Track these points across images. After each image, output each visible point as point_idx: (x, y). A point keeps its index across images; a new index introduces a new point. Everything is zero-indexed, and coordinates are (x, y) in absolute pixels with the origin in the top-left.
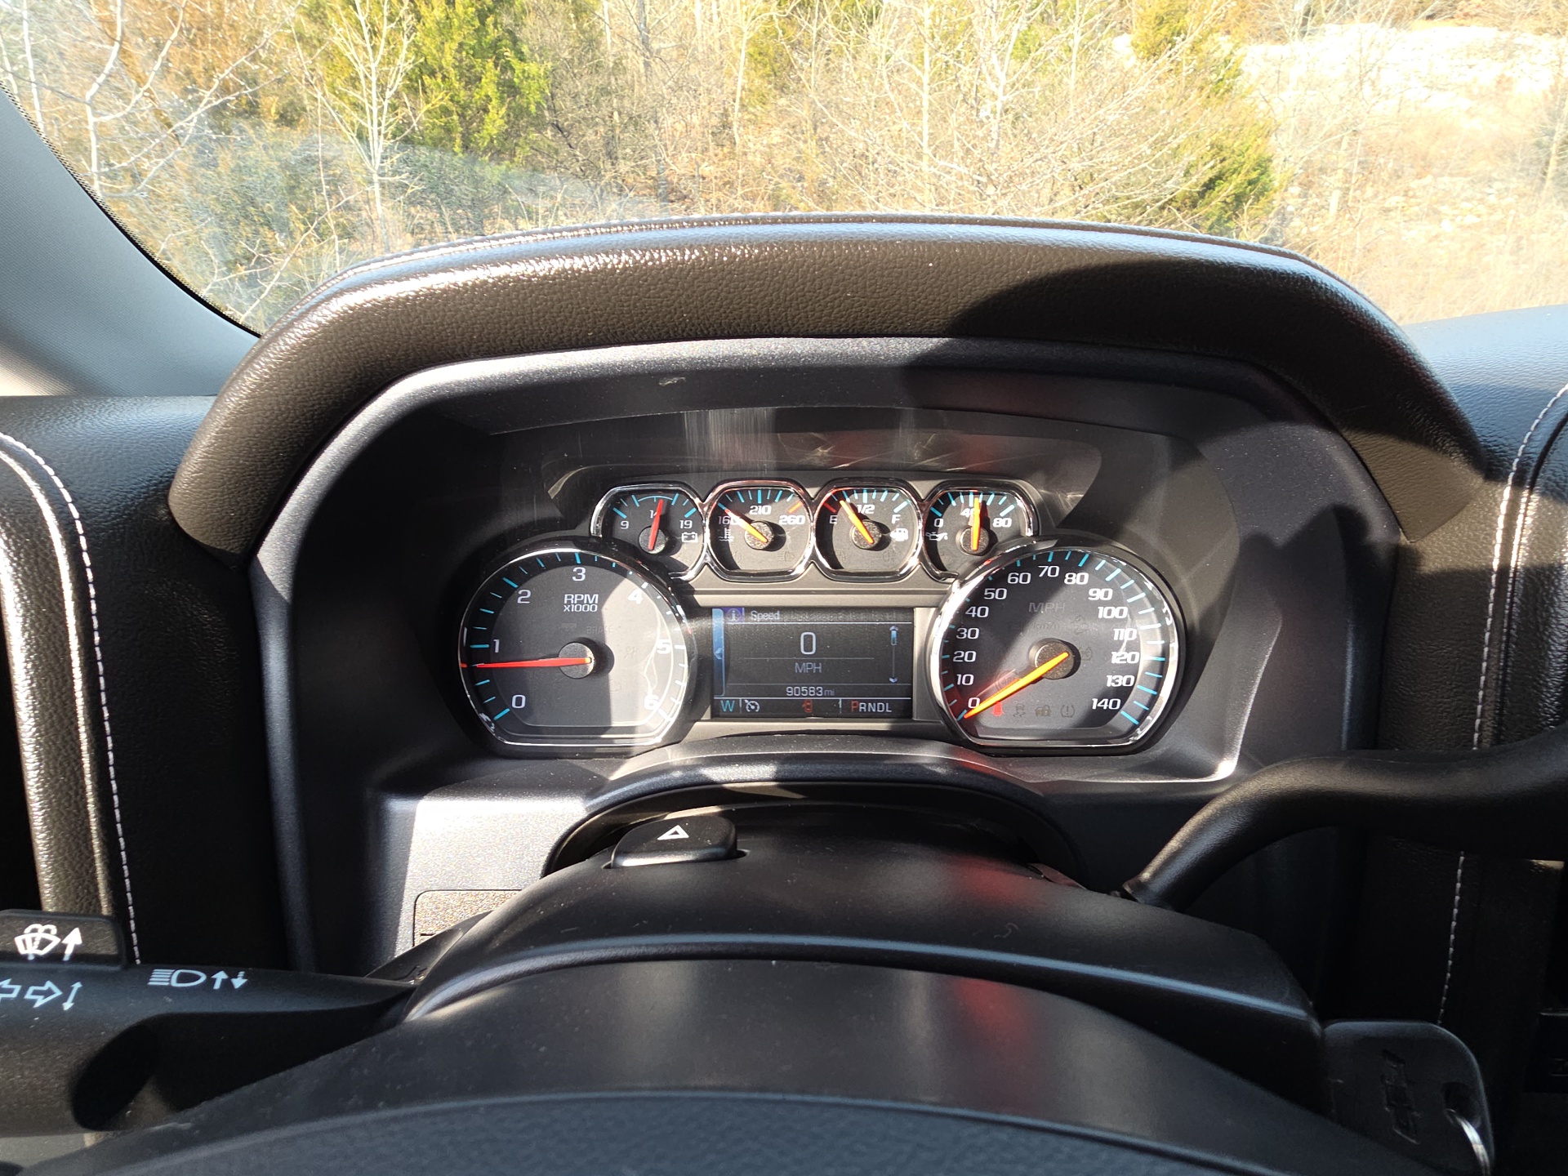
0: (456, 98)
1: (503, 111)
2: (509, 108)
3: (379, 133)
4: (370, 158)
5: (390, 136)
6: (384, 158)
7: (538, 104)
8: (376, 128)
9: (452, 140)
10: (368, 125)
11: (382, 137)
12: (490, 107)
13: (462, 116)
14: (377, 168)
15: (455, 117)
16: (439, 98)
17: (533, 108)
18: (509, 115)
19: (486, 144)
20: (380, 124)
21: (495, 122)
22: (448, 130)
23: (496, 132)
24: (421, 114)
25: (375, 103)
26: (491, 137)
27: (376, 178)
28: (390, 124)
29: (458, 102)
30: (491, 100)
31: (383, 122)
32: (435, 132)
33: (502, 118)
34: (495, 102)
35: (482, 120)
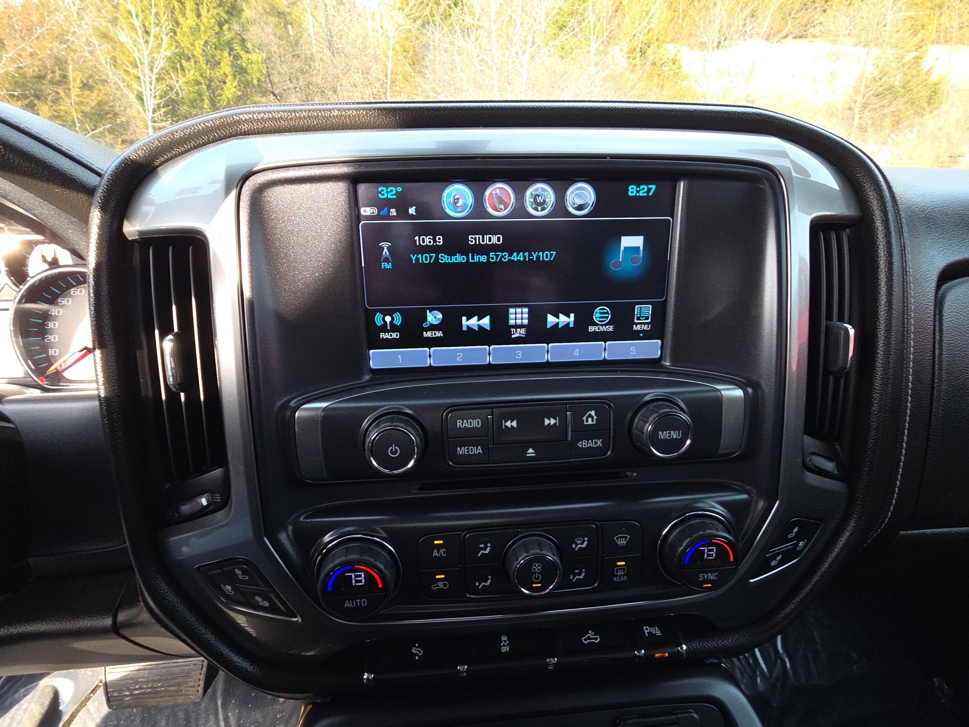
0: (204, 75)
1: (235, 83)
2: (239, 81)
3: (151, 95)
4: (145, 111)
5: (158, 97)
6: (154, 111)
7: (259, 80)
8: (148, 92)
9: (202, 100)
10: (143, 90)
11: (152, 98)
12: (227, 81)
13: (209, 86)
14: (150, 117)
15: (205, 87)
16: (191, 74)
17: (255, 82)
18: (240, 86)
19: (225, 103)
20: (151, 90)
21: (230, 90)
22: (200, 95)
23: (231, 96)
24: (181, 83)
25: (147, 77)
26: (228, 99)
27: (150, 123)
28: (158, 90)
29: (206, 77)
30: (227, 76)
31: (153, 89)
32: (192, 95)
33: (235, 87)
34: (230, 78)
35: (222, 89)
